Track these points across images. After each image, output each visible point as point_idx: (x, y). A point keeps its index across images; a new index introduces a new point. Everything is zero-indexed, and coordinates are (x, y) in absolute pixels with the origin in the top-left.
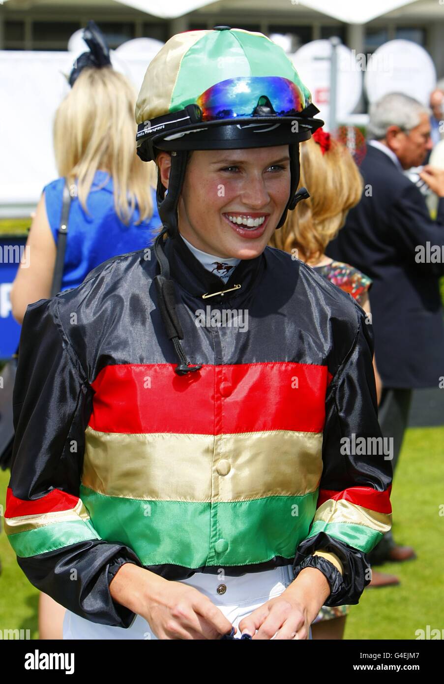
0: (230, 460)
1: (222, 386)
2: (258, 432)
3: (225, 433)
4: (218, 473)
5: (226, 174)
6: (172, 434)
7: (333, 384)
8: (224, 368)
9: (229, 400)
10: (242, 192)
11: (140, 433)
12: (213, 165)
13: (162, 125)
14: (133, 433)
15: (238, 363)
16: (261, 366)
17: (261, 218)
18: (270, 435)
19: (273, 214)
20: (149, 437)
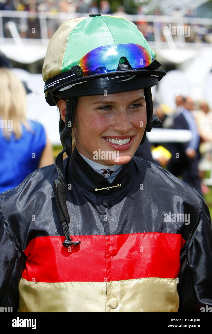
0: (118, 298)
1: (111, 249)
2: (136, 279)
3: (114, 280)
4: (110, 307)
5: (102, 111)
6: (78, 282)
7: (185, 246)
8: (111, 237)
9: (115, 258)
10: (113, 123)
11: (57, 282)
12: (92, 105)
13: (58, 81)
14: (53, 282)
15: (120, 234)
16: (136, 235)
17: (127, 139)
18: (144, 281)
19: (137, 135)
20: (63, 285)
